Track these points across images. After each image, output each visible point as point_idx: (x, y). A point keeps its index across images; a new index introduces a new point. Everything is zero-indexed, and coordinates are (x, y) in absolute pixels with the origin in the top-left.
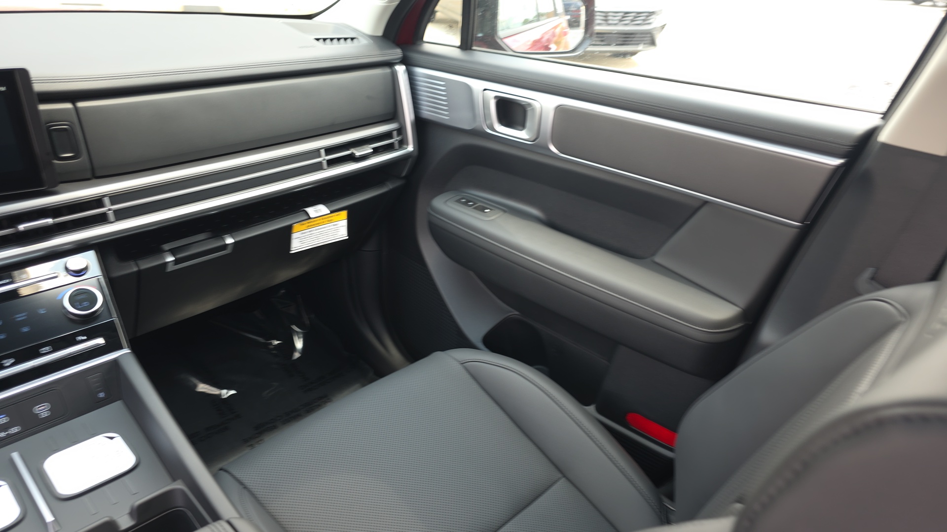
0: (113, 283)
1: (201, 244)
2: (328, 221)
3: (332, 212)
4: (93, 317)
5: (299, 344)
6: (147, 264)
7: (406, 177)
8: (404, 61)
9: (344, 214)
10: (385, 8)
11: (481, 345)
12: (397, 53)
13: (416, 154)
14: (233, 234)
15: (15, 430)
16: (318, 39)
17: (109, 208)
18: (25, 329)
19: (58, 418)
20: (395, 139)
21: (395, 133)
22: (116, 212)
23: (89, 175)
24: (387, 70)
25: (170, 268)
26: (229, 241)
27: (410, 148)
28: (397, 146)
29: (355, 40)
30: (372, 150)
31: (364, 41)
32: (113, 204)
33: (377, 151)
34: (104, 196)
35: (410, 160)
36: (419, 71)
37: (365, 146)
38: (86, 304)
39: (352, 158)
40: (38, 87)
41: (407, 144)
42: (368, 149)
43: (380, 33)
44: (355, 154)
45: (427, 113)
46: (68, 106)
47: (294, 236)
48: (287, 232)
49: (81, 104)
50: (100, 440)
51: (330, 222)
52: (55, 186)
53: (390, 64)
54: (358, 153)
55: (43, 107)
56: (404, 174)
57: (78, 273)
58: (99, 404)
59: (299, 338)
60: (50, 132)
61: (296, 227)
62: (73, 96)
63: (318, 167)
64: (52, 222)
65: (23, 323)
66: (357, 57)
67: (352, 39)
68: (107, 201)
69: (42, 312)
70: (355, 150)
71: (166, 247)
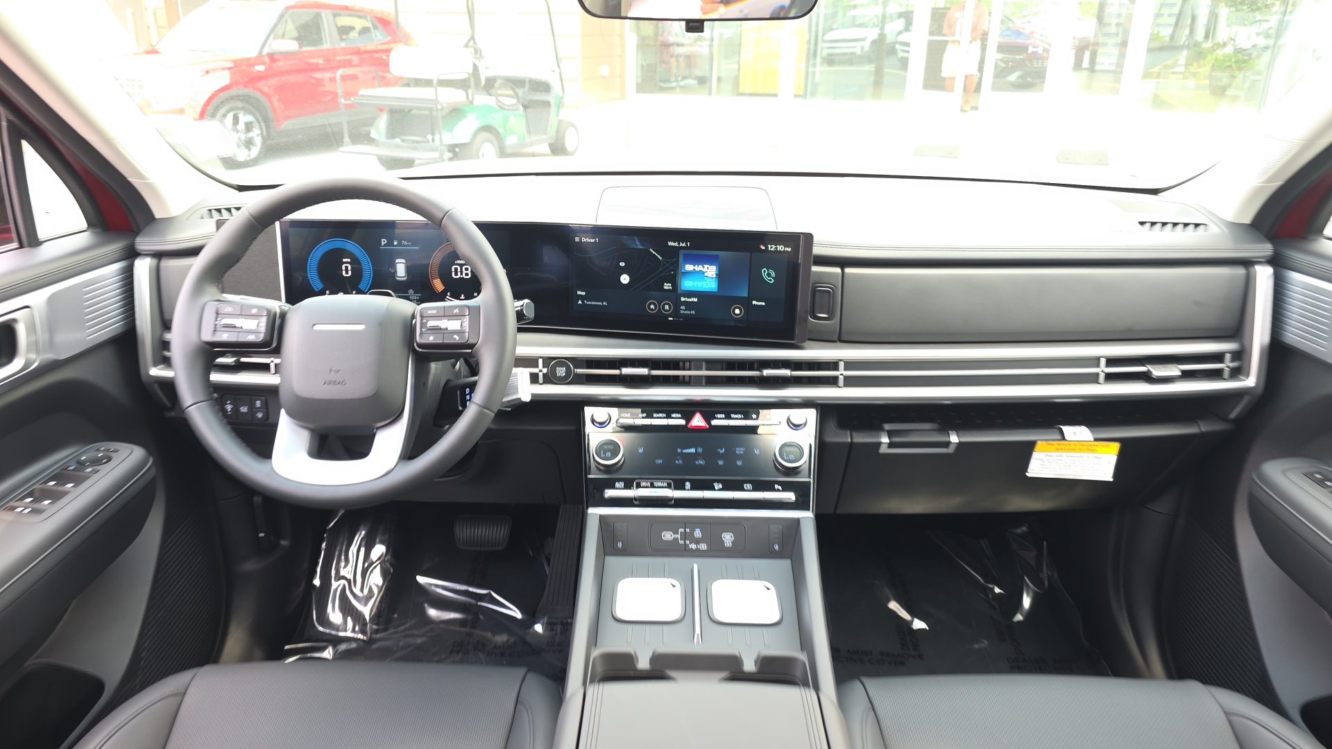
0: (822, 446)
1: (924, 433)
2: (1089, 450)
3: (1096, 440)
4: (794, 471)
5: (1027, 602)
6: (861, 438)
7: (1236, 421)
8: (1277, 262)
9: (1115, 447)
10: (1259, 190)
11: (1296, 716)
12: (1267, 249)
13: (1260, 391)
14: (960, 432)
15: (703, 547)
16: (1142, 223)
17: (841, 373)
18: (739, 463)
19: (737, 552)
20: (1227, 365)
21: (1228, 356)
22: (846, 378)
23: (836, 338)
24: (1240, 271)
25: (884, 449)
26: (954, 439)
27: (1250, 381)
28: (1226, 374)
29: (1202, 227)
30: (1180, 374)
31: (1214, 229)
32: (846, 369)
33: (1187, 375)
34: (841, 360)
35: (1246, 399)
36: (1296, 277)
37: (1169, 366)
38: (792, 457)
39: (1147, 378)
40: (817, 250)
41: (1248, 375)
42: (1174, 370)
43: (1247, 219)
44: (1151, 373)
45: (1294, 335)
46: (838, 270)
47: (1036, 456)
48: (1029, 447)
49: (848, 270)
50: (760, 585)
51: (1093, 451)
52: (804, 341)
53: (1247, 263)
54: (1157, 371)
55: (815, 269)
56: (1233, 415)
57: (796, 427)
58: (772, 555)
59: (1028, 594)
60: (814, 291)
61: (1040, 445)
62: (843, 263)
63: (1093, 379)
64: (789, 375)
65: (740, 457)
66: (1192, 250)
67: (1197, 225)
68: (842, 365)
69: (757, 452)
70: (1154, 368)
71: (887, 427)
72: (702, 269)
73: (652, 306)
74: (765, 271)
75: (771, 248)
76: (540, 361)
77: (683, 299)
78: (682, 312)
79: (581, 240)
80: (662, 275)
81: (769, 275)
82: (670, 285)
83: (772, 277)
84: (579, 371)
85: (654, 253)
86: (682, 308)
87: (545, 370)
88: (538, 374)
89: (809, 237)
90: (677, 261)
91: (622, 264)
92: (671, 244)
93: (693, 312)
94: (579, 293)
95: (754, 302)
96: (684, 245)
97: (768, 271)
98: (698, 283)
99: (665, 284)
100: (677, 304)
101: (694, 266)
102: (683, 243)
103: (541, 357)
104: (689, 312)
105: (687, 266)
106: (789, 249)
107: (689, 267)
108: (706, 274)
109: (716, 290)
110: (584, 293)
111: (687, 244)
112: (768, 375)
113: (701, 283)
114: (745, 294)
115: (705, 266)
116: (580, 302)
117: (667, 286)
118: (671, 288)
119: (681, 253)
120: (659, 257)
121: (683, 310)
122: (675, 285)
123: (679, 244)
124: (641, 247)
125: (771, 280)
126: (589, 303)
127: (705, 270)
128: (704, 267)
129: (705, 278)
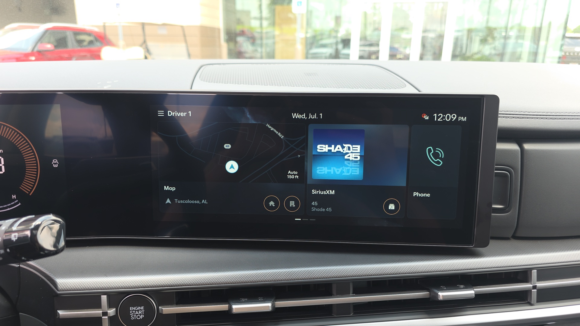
17: (534, 284)
22: (540, 291)
32: (539, 279)
34: (534, 269)
40: (503, 122)
46: (514, 147)
49: (527, 146)
55: (500, 146)
62: (522, 136)
68: (534, 274)
72: (341, 150)
73: (272, 203)
74: (430, 151)
75: (438, 117)
76: (104, 298)
77: (314, 192)
78: (313, 209)
79: (166, 113)
80: (284, 159)
81: (436, 155)
82: (296, 173)
83: (441, 159)
84: (167, 310)
85: (272, 129)
86: (313, 204)
87: (112, 312)
88: (100, 318)
89: (494, 100)
90: (306, 140)
91: (227, 146)
92: (295, 116)
93: (329, 209)
94: (166, 188)
95: (416, 194)
96: (315, 117)
97: (434, 150)
98: (336, 170)
99: (289, 172)
100: (307, 198)
101: (330, 146)
102: (313, 114)
103: (104, 293)
104: (324, 210)
105: (319, 146)
106: (464, 119)
107: (323, 148)
108: (346, 157)
109: (361, 178)
110: (173, 189)
111: (318, 116)
112: (446, 298)
113: (340, 170)
114: (402, 182)
115: (346, 146)
116: (168, 201)
117: (292, 175)
118: (297, 177)
119: (311, 128)
120: (279, 134)
121: (314, 206)
122: (303, 173)
123: (307, 116)
124: (254, 122)
125: (438, 163)
126: (182, 202)
127: (346, 150)
128: (343, 147)
129: (346, 162)
